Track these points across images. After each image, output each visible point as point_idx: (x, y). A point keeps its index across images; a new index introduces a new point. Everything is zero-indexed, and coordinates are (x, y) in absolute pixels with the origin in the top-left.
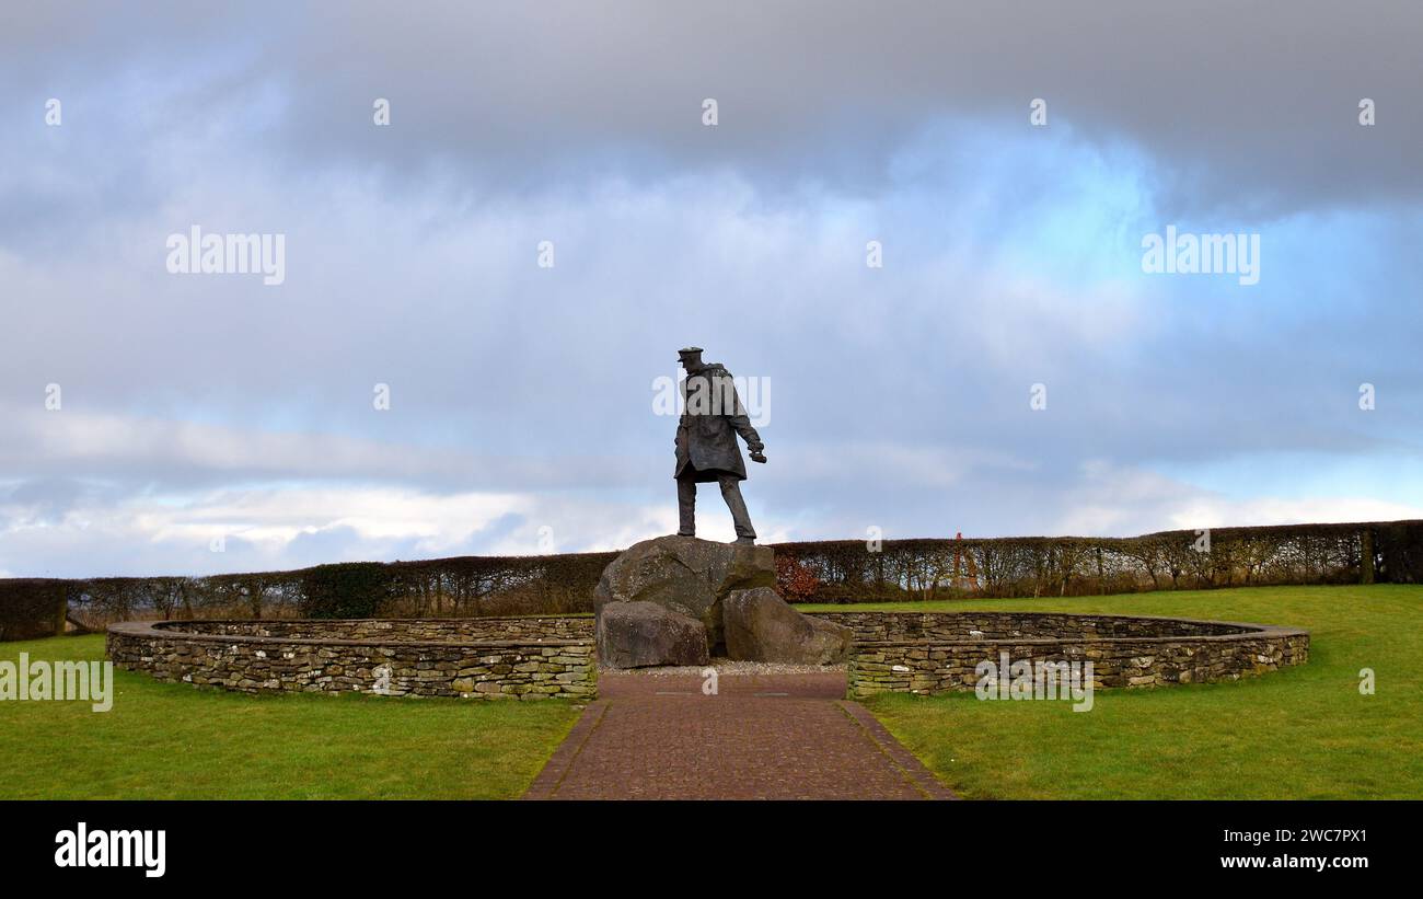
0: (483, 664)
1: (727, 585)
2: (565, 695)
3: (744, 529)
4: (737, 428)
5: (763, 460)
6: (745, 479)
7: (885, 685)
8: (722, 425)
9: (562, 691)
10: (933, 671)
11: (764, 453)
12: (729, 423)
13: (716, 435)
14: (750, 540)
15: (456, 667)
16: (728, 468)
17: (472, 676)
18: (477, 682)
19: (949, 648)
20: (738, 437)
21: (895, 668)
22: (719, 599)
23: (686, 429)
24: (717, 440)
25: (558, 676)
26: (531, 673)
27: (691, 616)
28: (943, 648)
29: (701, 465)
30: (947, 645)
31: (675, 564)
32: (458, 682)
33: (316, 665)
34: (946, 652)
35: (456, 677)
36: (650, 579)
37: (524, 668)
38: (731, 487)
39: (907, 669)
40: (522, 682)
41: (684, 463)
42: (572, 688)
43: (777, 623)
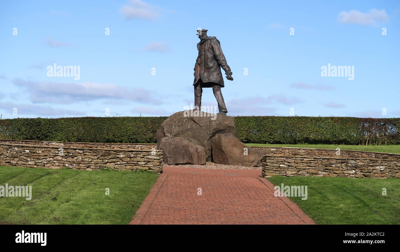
0: (118, 158)
1: (215, 132)
2: (151, 171)
3: (222, 109)
4: (221, 65)
5: (231, 79)
6: (224, 87)
7: (276, 172)
8: (215, 63)
9: (150, 169)
10: (296, 167)
11: (232, 76)
12: (218, 63)
13: (212, 67)
14: (225, 113)
15: (108, 158)
16: (217, 82)
17: (114, 162)
18: (116, 165)
19: (302, 159)
20: (221, 69)
21: (281, 165)
22: (211, 137)
23: (199, 64)
24: (212, 69)
25: (148, 163)
26: (138, 162)
27: (198, 144)
28: (300, 159)
29: (205, 81)
30: (302, 158)
31: (192, 122)
32: (108, 165)
33: (50, 156)
34: (301, 160)
35: (107, 162)
36: (181, 128)
37: (135, 159)
38: (217, 90)
39: (285, 166)
40: (134, 165)
41: (198, 79)
42: (153, 168)
43: (234, 148)
